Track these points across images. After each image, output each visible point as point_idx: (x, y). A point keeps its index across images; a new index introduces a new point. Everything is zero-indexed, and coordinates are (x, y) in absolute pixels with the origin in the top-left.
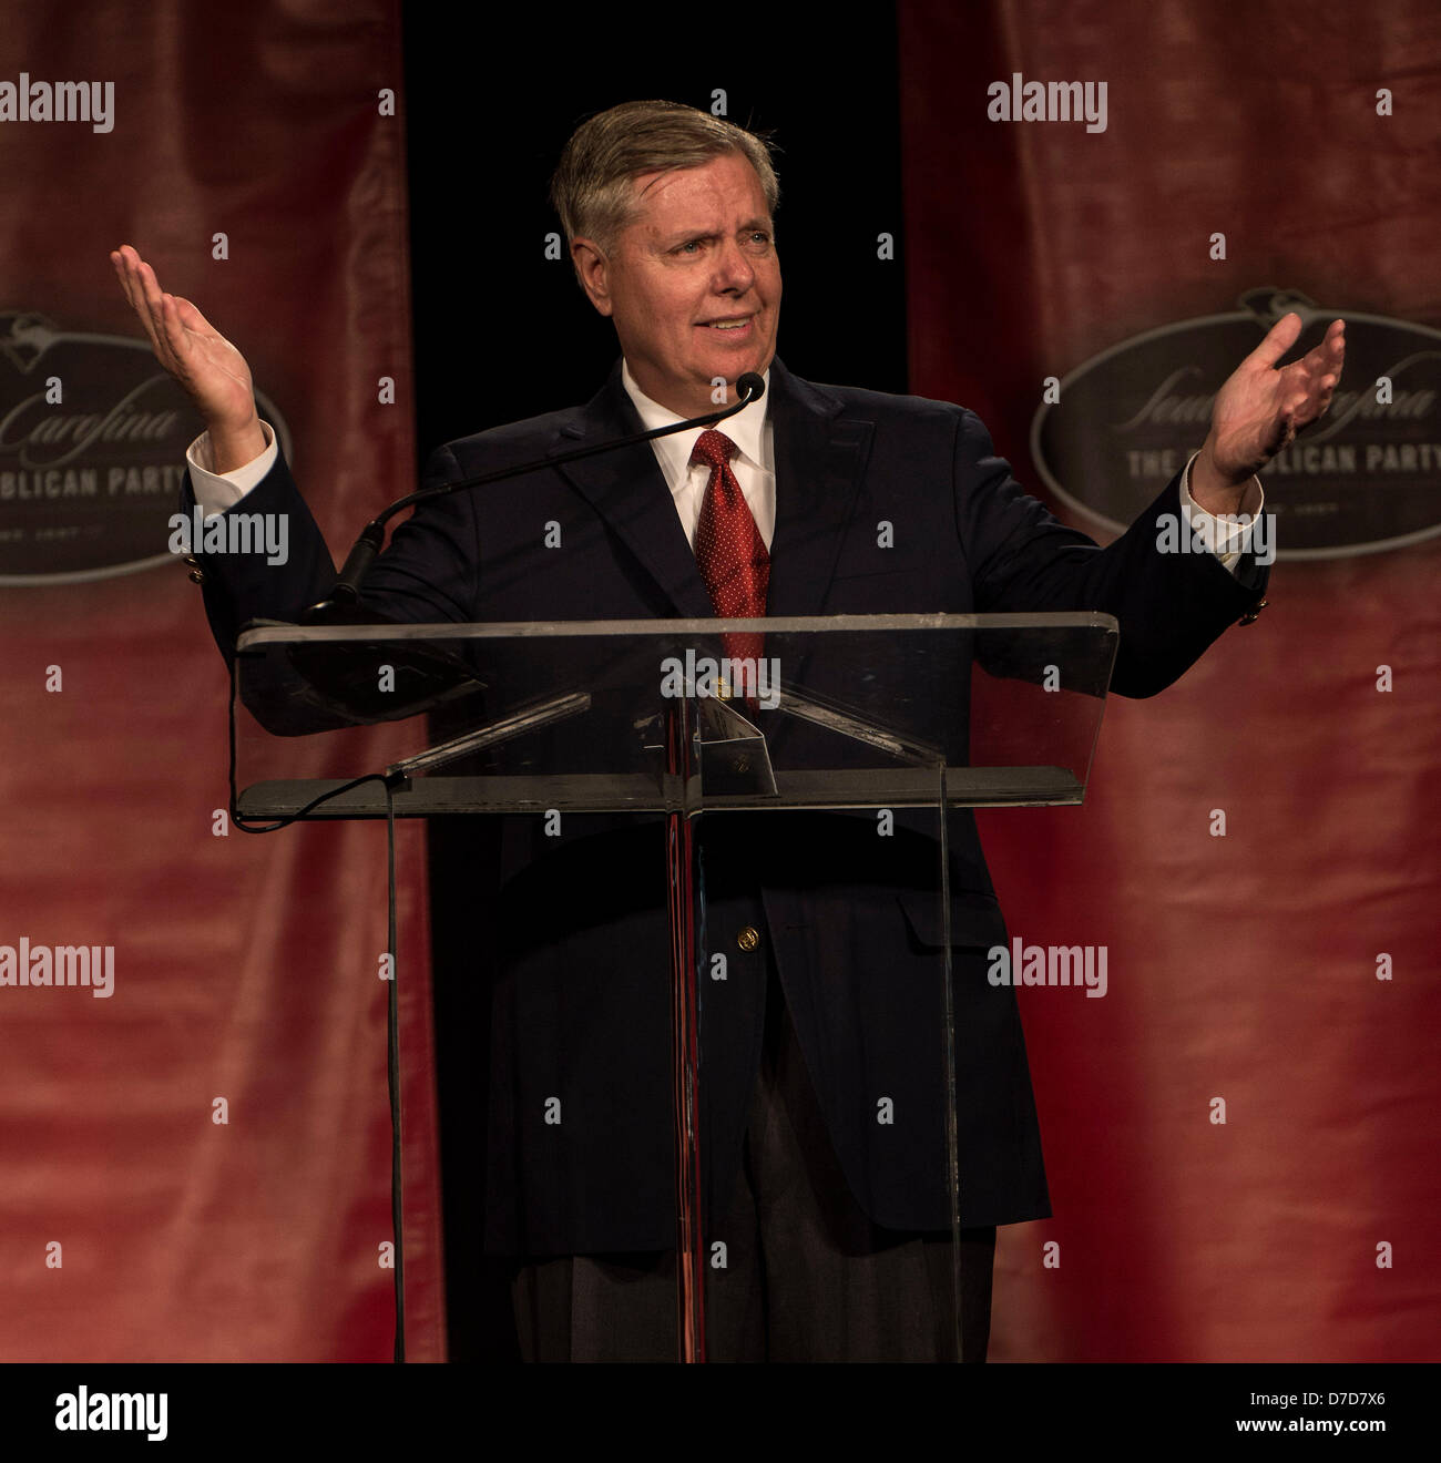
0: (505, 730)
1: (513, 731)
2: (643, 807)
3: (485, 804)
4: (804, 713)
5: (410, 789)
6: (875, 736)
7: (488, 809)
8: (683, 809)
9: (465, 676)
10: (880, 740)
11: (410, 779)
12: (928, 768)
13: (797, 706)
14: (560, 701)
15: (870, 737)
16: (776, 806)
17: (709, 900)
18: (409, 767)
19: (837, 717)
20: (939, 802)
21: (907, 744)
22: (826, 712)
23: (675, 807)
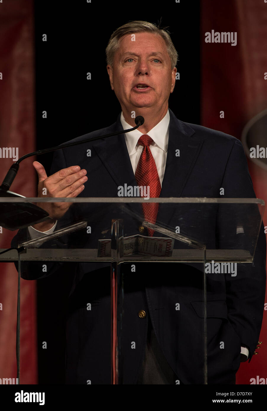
0: (59, 233)
1: (61, 234)
2: (104, 260)
3: (51, 258)
4: (159, 230)
5: (26, 252)
6: (182, 238)
7: (52, 260)
8: (117, 261)
9: (45, 215)
10: (184, 240)
11: (26, 249)
12: (200, 249)
13: (156, 228)
14: (77, 224)
15: (181, 239)
16: (149, 261)
17: (125, 292)
18: (26, 245)
19: (170, 232)
20: (203, 261)
21: (193, 241)
22: (166, 230)
23: (115, 260)
